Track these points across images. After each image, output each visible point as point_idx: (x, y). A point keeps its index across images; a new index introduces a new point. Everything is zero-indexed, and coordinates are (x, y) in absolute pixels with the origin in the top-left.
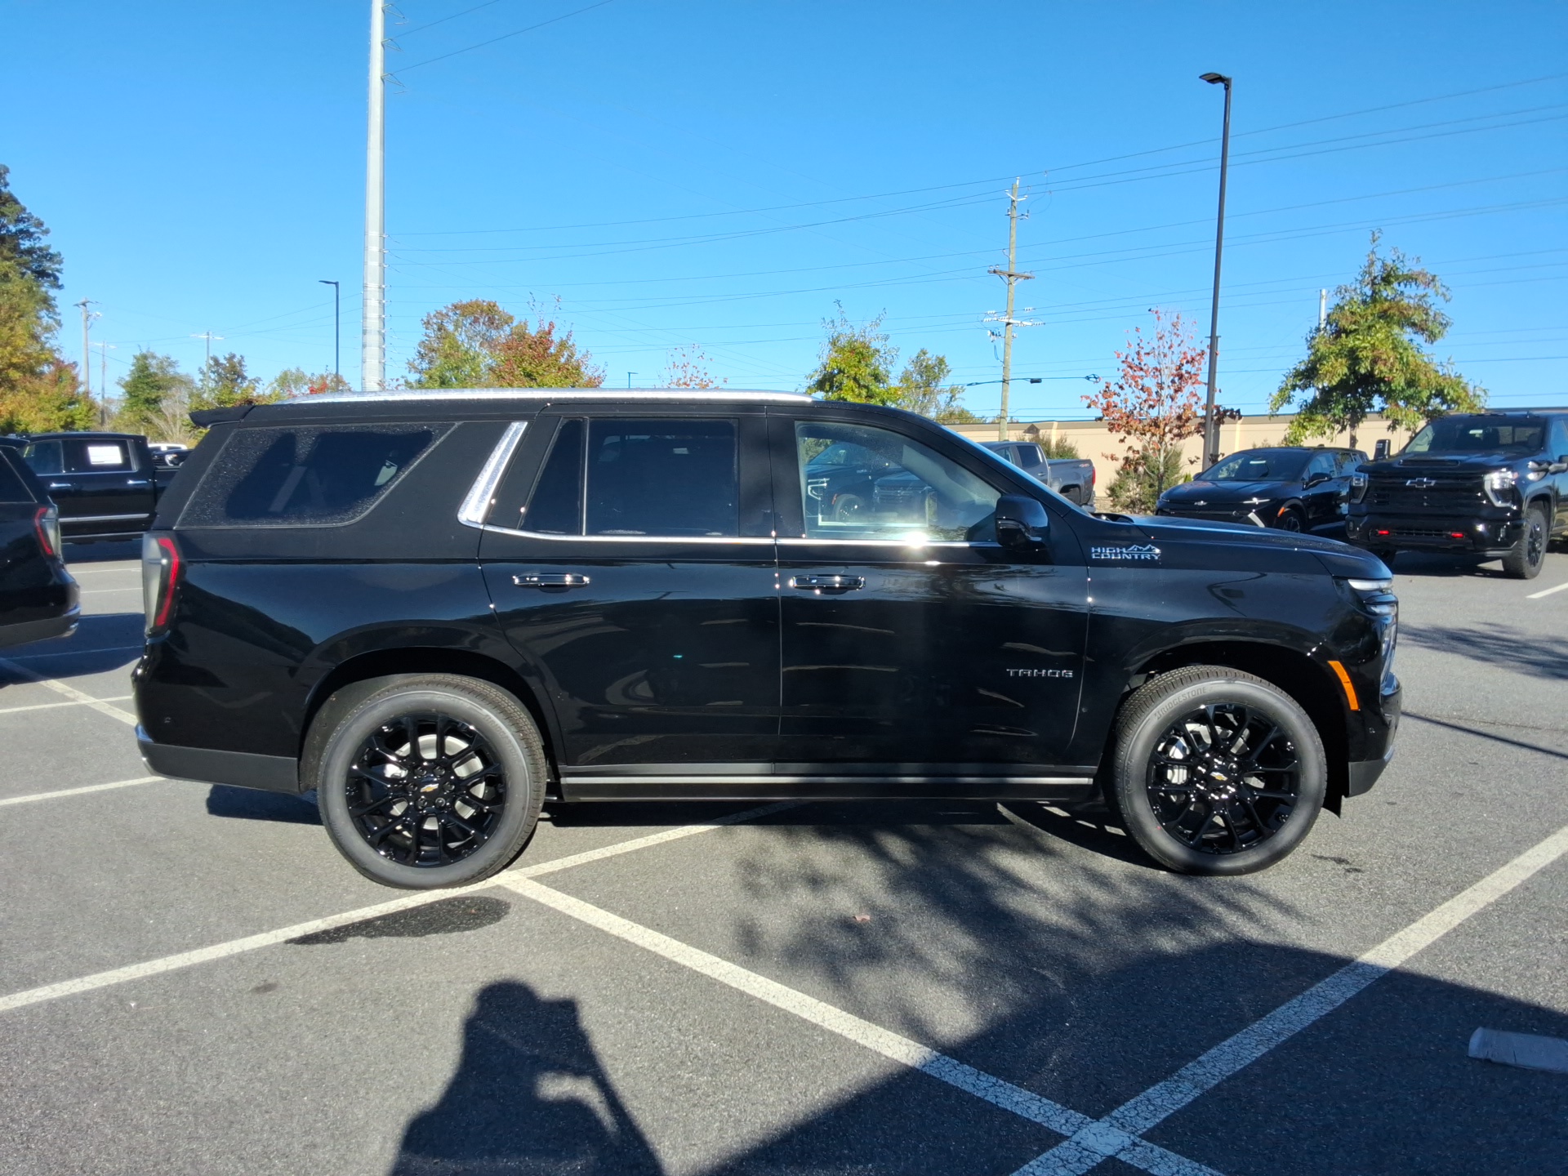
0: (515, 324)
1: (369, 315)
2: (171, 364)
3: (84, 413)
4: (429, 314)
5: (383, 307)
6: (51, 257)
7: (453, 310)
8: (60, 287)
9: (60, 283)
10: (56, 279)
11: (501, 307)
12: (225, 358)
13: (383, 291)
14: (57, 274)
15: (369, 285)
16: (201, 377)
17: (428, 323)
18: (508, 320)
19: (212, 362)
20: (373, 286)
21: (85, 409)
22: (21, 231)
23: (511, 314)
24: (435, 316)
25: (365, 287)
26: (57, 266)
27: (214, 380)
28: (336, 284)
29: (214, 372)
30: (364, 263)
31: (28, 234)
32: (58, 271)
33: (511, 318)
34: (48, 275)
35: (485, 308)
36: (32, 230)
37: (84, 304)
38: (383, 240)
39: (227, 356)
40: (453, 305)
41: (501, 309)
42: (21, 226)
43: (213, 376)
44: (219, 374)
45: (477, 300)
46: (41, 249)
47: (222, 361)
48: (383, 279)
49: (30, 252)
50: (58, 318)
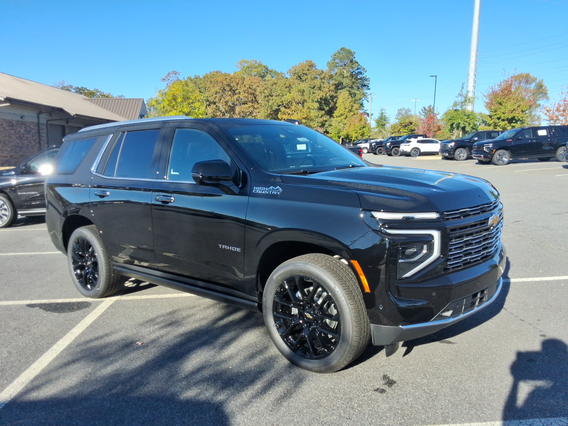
0: (538, 81)
1: (469, 85)
2: (409, 111)
3: (367, 130)
4: (501, 82)
5: (475, 81)
6: (366, 79)
7: (511, 79)
8: (369, 89)
9: (369, 88)
10: (368, 86)
11: (531, 75)
12: (428, 107)
13: (475, 75)
14: (368, 85)
15: (470, 74)
16: (419, 114)
17: (500, 85)
18: (534, 80)
19: (423, 109)
20: (472, 74)
21: (368, 129)
22: (359, 72)
23: (536, 77)
24: (503, 82)
25: (468, 75)
26: (368, 82)
27: (423, 115)
28: (436, 76)
29: (423, 112)
30: (469, 66)
31: (361, 73)
32: (368, 84)
33: (536, 79)
34: (366, 86)
35: (525, 76)
36: (362, 71)
37: (370, 94)
38: (477, 55)
39: (428, 106)
40: (511, 77)
41: (531, 76)
42: (359, 70)
43: (423, 114)
44: (426, 113)
45: (522, 73)
46: (364, 77)
47: (427, 108)
48: (476, 71)
49: (360, 79)
50: (367, 99)
